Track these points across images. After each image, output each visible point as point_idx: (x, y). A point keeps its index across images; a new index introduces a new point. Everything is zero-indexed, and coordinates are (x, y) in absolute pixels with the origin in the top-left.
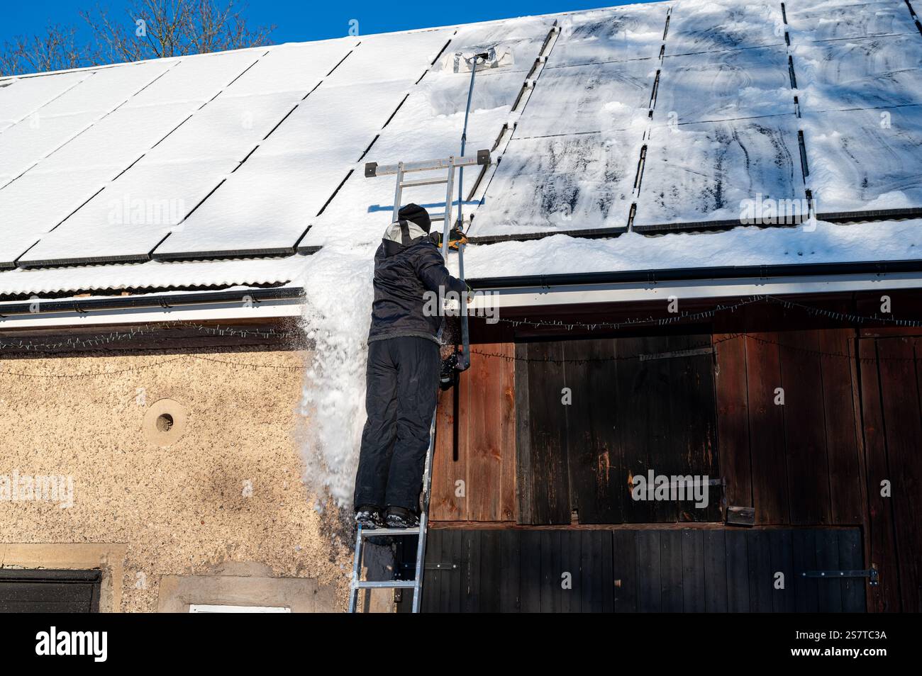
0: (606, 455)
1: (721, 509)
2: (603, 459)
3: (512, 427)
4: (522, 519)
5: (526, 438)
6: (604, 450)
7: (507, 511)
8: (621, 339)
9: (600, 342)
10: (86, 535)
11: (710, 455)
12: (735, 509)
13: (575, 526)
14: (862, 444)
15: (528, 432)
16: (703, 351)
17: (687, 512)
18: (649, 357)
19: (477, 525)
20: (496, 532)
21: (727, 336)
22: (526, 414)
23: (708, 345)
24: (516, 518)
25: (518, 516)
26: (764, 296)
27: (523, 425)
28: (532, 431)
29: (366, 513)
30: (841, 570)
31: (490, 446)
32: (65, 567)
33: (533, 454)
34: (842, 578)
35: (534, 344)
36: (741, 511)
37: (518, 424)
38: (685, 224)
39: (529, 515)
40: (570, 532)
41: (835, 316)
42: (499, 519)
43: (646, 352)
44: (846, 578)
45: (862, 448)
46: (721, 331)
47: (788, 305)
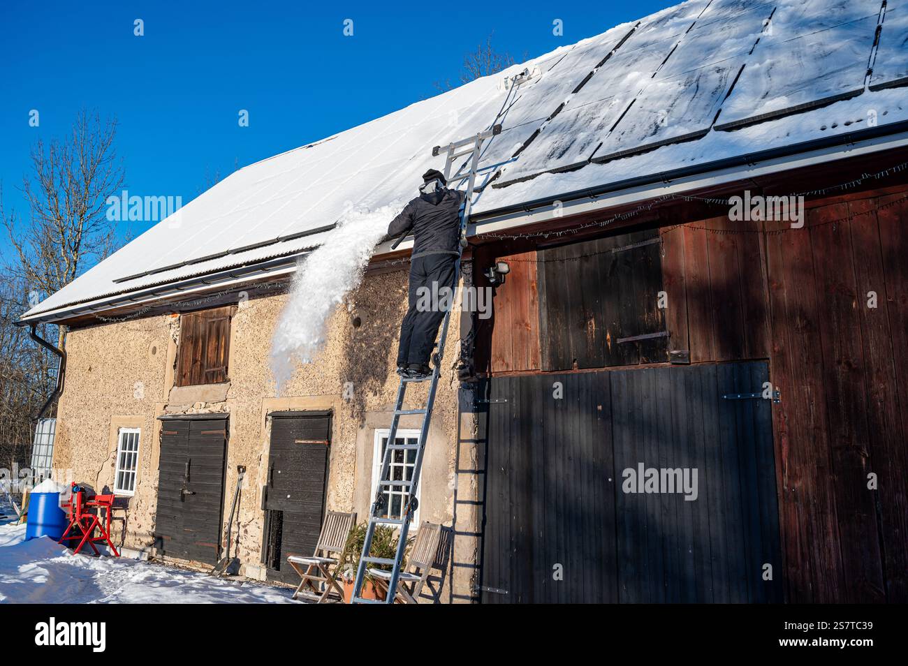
0: (593, 321)
1: (667, 353)
2: (591, 324)
3: (536, 307)
4: (543, 368)
5: (544, 314)
6: (591, 318)
7: (535, 363)
8: (601, 240)
9: (587, 243)
10: (324, 390)
11: (660, 315)
12: (675, 352)
13: (576, 371)
14: (768, 297)
15: (545, 309)
16: (653, 241)
17: (645, 356)
18: (618, 250)
19: (519, 373)
20: (529, 378)
21: (670, 227)
22: (544, 297)
23: (657, 236)
24: (540, 367)
25: (541, 366)
26: (670, 194)
27: (542, 305)
28: (548, 308)
29: (402, 368)
30: (752, 392)
31: (523, 321)
32: (316, 409)
33: (549, 324)
34: (753, 398)
35: (549, 250)
36: (679, 354)
37: (540, 305)
38: (625, 151)
39: (547, 365)
40: (572, 375)
41: (721, 202)
42: (530, 369)
43: (616, 246)
44: (756, 398)
45: (768, 301)
46: (666, 225)
47: (687, 199)
